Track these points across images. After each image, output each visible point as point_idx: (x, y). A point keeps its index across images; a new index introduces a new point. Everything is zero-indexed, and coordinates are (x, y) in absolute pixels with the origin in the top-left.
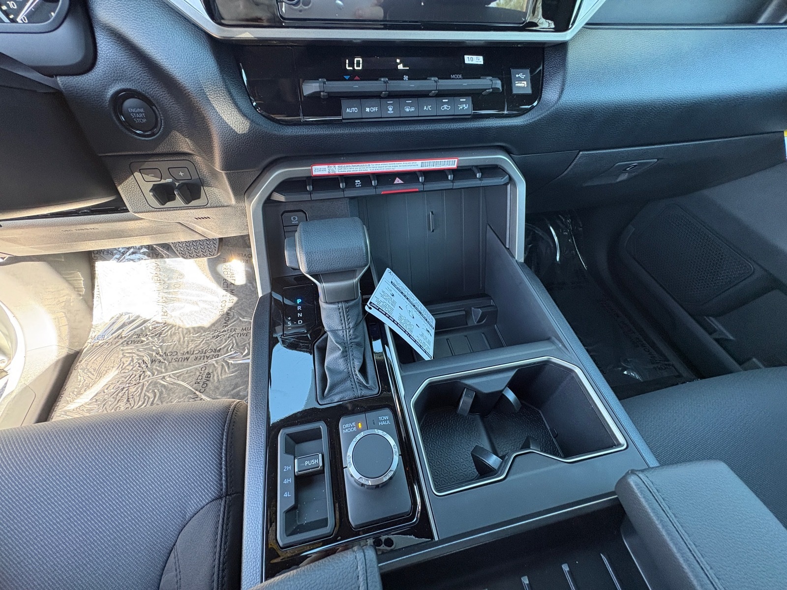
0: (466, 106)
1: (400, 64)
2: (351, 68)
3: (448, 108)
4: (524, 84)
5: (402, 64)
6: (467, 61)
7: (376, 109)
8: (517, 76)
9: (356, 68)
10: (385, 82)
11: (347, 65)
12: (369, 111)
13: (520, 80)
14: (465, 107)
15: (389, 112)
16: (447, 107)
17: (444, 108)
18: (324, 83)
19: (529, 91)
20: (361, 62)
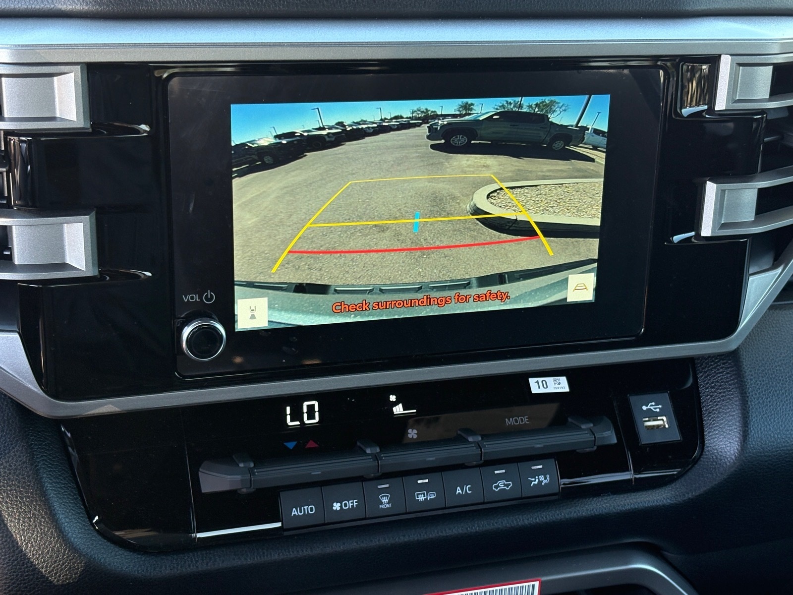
0: (545, 478)
1: (395, 404)
2: (298, 423)
3: (507, 486)
4: (662, 421)
5: (401, 405)
6: (535, 389)
7: (355, 504)
8: (644, 408)
9: (307, 422)
10: (376, 457)
11: (288, 417)
12: (339, 508)
13: (653, 416)
14: (544, 480)
15: (383, 506)
16: (505, 485)
17: (498, 486)
18: (251, 471)
19: (676, 436)
20: (317, 409)
